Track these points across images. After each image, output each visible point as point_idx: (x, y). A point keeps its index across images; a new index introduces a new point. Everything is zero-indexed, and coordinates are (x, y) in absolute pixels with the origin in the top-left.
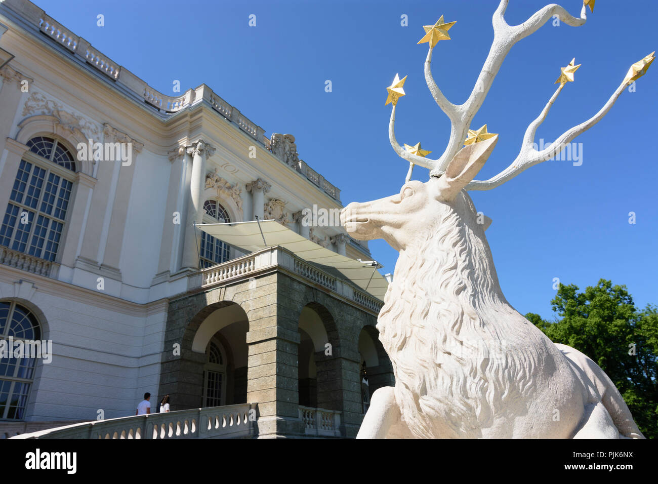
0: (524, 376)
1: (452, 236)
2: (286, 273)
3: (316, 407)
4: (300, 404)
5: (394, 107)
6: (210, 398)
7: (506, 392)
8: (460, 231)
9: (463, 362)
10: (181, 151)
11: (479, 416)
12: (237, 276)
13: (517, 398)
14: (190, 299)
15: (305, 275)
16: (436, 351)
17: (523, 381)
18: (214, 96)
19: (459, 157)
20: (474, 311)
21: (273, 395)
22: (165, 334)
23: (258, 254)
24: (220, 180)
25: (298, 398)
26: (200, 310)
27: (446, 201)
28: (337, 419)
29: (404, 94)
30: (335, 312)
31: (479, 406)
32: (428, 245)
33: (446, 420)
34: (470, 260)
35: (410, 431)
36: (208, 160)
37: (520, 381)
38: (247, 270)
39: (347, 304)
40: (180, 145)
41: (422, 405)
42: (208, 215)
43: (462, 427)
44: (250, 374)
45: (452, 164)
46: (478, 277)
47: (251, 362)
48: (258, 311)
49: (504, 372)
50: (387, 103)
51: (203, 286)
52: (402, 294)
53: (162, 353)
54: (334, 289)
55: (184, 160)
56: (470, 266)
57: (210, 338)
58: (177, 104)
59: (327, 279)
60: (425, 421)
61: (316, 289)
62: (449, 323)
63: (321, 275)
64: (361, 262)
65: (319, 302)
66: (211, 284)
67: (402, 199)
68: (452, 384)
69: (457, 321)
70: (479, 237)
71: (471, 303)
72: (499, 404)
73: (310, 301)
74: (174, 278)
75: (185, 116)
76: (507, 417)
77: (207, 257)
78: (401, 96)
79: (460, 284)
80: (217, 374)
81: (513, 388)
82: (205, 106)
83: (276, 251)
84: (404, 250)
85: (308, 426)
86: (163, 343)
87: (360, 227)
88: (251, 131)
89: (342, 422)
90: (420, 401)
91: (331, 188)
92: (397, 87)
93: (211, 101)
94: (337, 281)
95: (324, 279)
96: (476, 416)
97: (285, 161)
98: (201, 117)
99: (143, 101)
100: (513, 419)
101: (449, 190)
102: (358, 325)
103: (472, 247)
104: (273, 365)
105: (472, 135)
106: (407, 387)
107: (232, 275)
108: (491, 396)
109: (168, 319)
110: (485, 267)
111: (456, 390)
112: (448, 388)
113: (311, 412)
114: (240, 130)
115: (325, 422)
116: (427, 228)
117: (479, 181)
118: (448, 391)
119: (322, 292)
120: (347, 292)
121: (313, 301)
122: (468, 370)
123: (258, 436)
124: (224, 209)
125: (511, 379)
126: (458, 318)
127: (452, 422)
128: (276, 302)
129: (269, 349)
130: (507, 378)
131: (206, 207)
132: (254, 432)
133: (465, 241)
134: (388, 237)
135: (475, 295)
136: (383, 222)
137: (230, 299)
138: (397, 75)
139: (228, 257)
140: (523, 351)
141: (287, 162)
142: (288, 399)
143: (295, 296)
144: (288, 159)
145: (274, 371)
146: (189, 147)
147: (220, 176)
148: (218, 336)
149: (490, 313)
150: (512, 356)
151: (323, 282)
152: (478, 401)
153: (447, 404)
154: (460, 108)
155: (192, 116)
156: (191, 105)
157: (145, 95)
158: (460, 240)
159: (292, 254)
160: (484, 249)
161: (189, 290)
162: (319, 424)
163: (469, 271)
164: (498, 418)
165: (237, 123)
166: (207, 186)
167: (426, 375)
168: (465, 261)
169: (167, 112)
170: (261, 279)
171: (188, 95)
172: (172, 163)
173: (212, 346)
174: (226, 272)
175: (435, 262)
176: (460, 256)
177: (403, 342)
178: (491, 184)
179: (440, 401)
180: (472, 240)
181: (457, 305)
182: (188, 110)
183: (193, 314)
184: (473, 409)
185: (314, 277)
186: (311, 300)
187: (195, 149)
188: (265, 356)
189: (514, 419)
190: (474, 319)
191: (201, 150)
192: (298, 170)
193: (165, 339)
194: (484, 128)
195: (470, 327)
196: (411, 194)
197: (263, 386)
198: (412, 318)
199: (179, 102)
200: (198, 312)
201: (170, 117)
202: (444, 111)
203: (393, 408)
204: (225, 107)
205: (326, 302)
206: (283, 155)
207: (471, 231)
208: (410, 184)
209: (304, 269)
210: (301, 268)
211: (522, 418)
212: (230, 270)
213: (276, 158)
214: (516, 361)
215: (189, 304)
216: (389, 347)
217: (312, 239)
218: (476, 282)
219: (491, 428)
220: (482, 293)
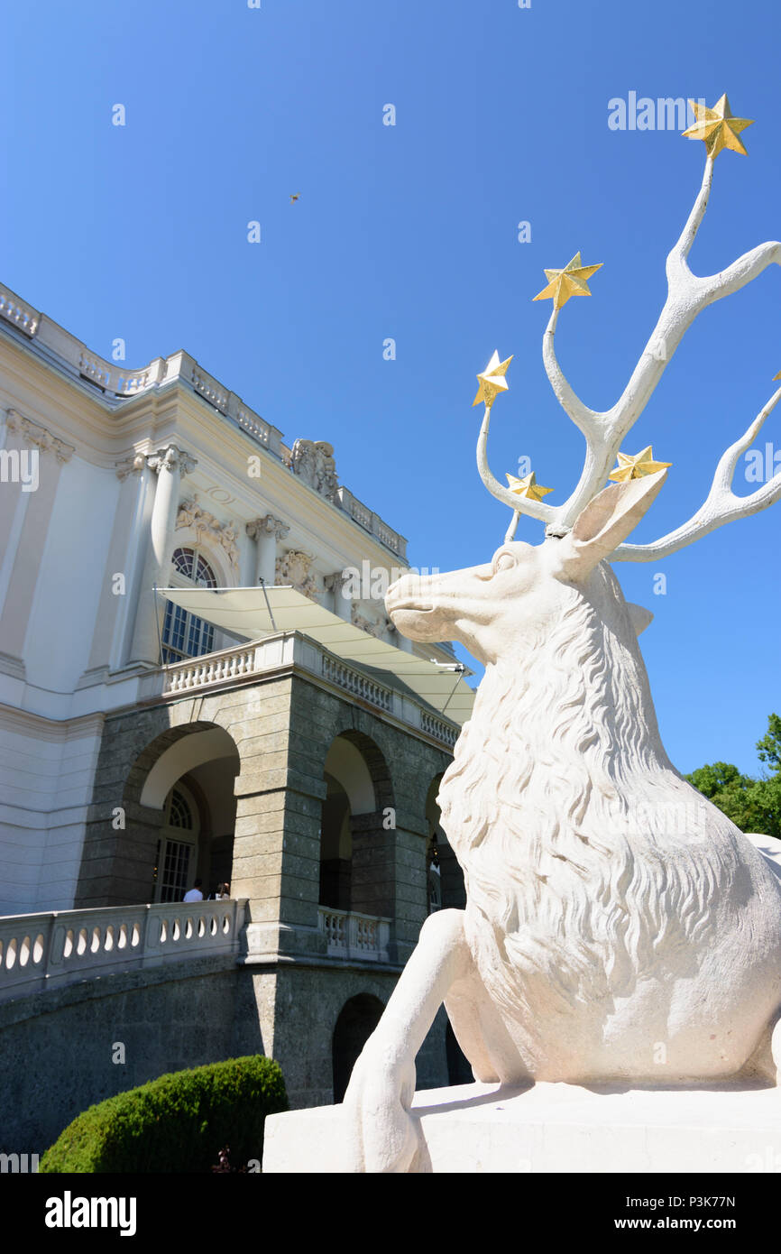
0: (695, 906)
1: (578, 645)
2: (307, 678)
3: (349, 909)
4: (322, 902)
5: (488, 409)
6: (168, 886)
7: (661, 933)
8: (593, 637)
9: (586, 875)
10: (138, 462)
11: (611, 976)
12: (223, 680)
13: (679, 945)
14: (142, 715)
15: (339, 682)
16: (539, 852)
17: (692, 914)
18: (198, 370)
19: (597, 504)
20: (611, 784)
21: (275, 886)
22: (96, 775)
23: (261, 645)
24: (203, 514)
25: (318, 894)
26: (157, 735)
27: (572, 581)
28: (384, 931)
29: (506, 387)
30: (389, 748)
31: (611, 957)
32: (537, 658)
33: (551, 979)
34: (609, 690)
35: (487, 992)
36: (183, 480)
37: (687, 914)
38: (241, 670)
39: (409, 736)
40: (137, 451)
41: (509, 950)
42: (179, 574)
43: (580, 993)
44: (238, 848)
45: (585, 515)
46: (621, 720)
47: (241, 828)
48: (257, 741)
49: (658, 897)
50: (477, 401)
51: (165, 695)
52: (485, 745)
53: (89, 805)
54: (388, 709)
55: (142, 478)
56: (608, 701)
57: (173, 784)
58: (134, 383)
59: (378, 690)
60: (514, 978)
61: (358, 708)
62: (565, 802)
63: (367, 685)
64: (437, 664)
65: (361, 730)
66: (178, 691)
67: (494, 573)
68: (564, 914)
69: (579, 800)
70: (627, 647)
71: (607, 768)
72: (649, 955)
73: (346, 727)
74: (115, 678)
75: (148, 403)
76: (660, 979)
77: (174, 644)
78: (502, 390)
79: (588, 732)
80: (182, 846)
81: (675, 927)
82: (183, 387)
83: (291, 640)
84: (494, 664)
85: (333, 942)
86: (92, 789)
87: (418, 620)
88: (259, 433)
89: (393, 937)
90: (507, 942)
91: (392, 536)
92: (494, 374)
93: (193, 380)
94: (394, 696)
95: (372, 691)
96: (604, 974)
97: (316, 486)
98: (176, 405)
99: (78, 374)
100: (671, 983)
101: (577, 562)
102: (427, 771)
103: (613, 666)
104: (277, 835)
105: (626, 462)
106: (485, 915)
107: (214, 678)
108: (633, 939)
109: (101, 748)
110: (635, 702)
111: (572, 925)
112: (557, 921)
113: (340, 918)
114: (240, 432)
115: (363, 936)
116: (536, 628)
117: (634, 546)
118: (557, 927)
119: (368, 713)
120: (407, 715)
121: (352, 728)
122: (594, 891)
123: (247, 956)
124: (206, 564)
125: (671, 910)
126: (581, 796)
127: (561, 983)
128: (288, 726)
129: (272, 807)
130: (664, 909)
131: (176, 560)
132: (241, 949)
133: (602, 654)
134: (466, 639)
135: (613, 753)
136: (459, 612)
137: (210, 719)
138: (496, 353)
139: (210, 647)
140: (696, 859)
141: (318, 489)
142: (301, 895)
143: (320, 718)
144: (320, 484)
145: (279, 845)
146: (152, 456)
147: (203, 508)
148: (187, 780)
149: (639, 786)
150: (674, 867)
151: (371, 696)
152: (610, 946)
153: (554, 950)
154: (603, 417)
155: (159, 403)
156: (159, 385)
157: (81, 364)
158: (593, 652)
159: (318, 646)
160: (634, 669)
161: (139, 700)
162: (353, 939)
163: (605, 708)
164: (646, 980)
165: (236, 419)
166: (180, 525)
167: (519, 894)
168: (598, 691)
169: (117, 395)
170: (264, 687)
171: (154, 368)
172: (122, 482)
173: (175, 796)
174: (204, 671)
175: (546, 690)
176: (591, 680)
177: (481, 833)
178: (654, 551)
179: (542, 945)
180: (614, 653)
181: (581, 770)
182: (153, 393)
183: (144, 742)
184: (600, 962)
185: (354, 687)
186: (348, 726)
187: (161, 460)
188: (265, 818)
189: (673, 983)
190: (609, 798)
191: (172, 463)
192: (337, 503)
193: (96, 783)
194: (648, 452)
195: (601, 811)
196: (512, 566)
197: (259, 870)
198: (500, 790)
199: (139, 380)
200: (153, 738)
201: (122, 405)
202: (575, 423)
203: (459, 950)
204: (217, 391)
205: (374, 731)
206: (313, 477)
207: (613, 637)
208: (510, 546)
209: (339, 673)
210: (334, 670)
211: (687, 982)
212: (212, 669)
213: (301, 481)
214: (681, 878)
215: (140, 725)
216: (457, 839)
217: (355, 622)
218: (618, 729)
219: (630, 999)
220: (626, 751)
